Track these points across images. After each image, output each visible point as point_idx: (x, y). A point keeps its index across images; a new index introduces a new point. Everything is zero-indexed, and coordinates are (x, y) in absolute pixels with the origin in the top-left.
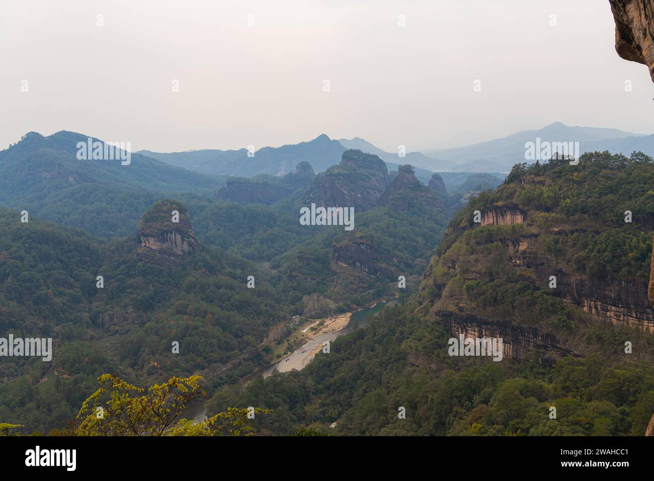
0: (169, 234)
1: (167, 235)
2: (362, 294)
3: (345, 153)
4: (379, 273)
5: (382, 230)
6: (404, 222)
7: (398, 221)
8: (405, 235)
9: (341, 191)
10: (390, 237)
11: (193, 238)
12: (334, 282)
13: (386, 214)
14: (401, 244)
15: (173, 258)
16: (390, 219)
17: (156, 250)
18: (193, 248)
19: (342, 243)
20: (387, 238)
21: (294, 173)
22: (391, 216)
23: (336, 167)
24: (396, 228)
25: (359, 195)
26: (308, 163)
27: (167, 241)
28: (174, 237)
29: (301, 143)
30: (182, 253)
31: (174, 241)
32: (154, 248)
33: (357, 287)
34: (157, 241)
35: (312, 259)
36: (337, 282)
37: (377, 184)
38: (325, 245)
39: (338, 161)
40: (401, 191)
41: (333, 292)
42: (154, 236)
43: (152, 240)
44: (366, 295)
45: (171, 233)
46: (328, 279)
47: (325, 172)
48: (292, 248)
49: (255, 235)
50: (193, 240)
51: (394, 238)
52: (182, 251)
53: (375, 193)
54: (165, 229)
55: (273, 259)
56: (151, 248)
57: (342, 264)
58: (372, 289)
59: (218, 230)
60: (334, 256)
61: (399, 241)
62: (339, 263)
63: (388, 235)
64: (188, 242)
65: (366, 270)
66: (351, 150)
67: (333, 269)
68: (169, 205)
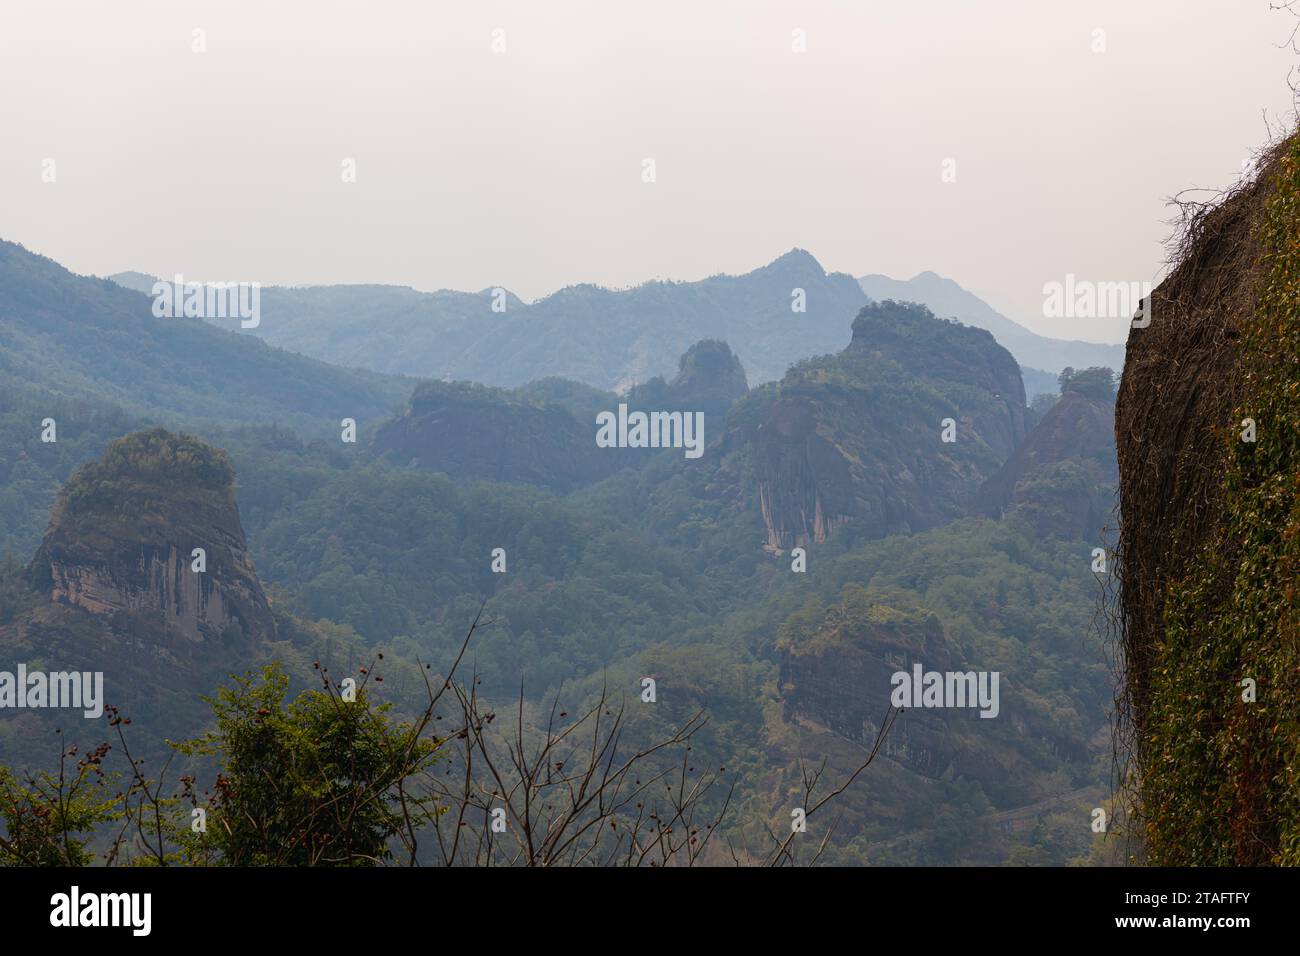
0: (155, 560)
1: (147, 565)
2: (880, 844)
3: (865, 312)
4: (951, 769)
5: (977, 605)
6: (1063, 584)
7: (1043, 575)
8: (1065, 630)
9: (838, 452)
10: (1008, 636)
11: (248, 583)
12: (771, 790)
13: (997, 547)
14: (1047, 667)
15: (164, 652)
16: (1014, 566)
17: (104, 617)
18: (242, 621)
19: (815, 641)
20: (992, 636)
21: (667, 382)
22: (1014, 554)
23: (826, 362)
24: (1034, 603)
25: (906, 475)
26: (724, 347)
27: (146, 585)
28: (172, 571)
29: (712, 279)
30: (200, 639)
31: (172, 587)
32: (97, 611)
33: (862, 815)
34: (107, 585)
35: (694, 694)
36: (784, 792)
37: (978, 439)
38: (753, 650)
39: (836, 339)
40: (1064, 466)
41: (766, 827)
42: (98, 565)
43: (89, 580)
44: (895, 849)
45: (164, 557)
46: (750, 776)
47: (782, 382)
48: (628, 654)
49: (494, 600)
50: (246, 593)
51: (1024, 639)
52: (202, 628)
53: (966, 469)
54: (143, 540)
55: (551, 693)
56: (85, 609)
57: (810, 724)
58: (920, 827)
59: (359, 569)
60: (780, 689)
61: (1039, 654)
62: (799, 718)
63: (1000, 626)
64: (224, 596)
65: (903, 753)
66: (890, 306)
67: (773, 739)
68: (165, 449)
